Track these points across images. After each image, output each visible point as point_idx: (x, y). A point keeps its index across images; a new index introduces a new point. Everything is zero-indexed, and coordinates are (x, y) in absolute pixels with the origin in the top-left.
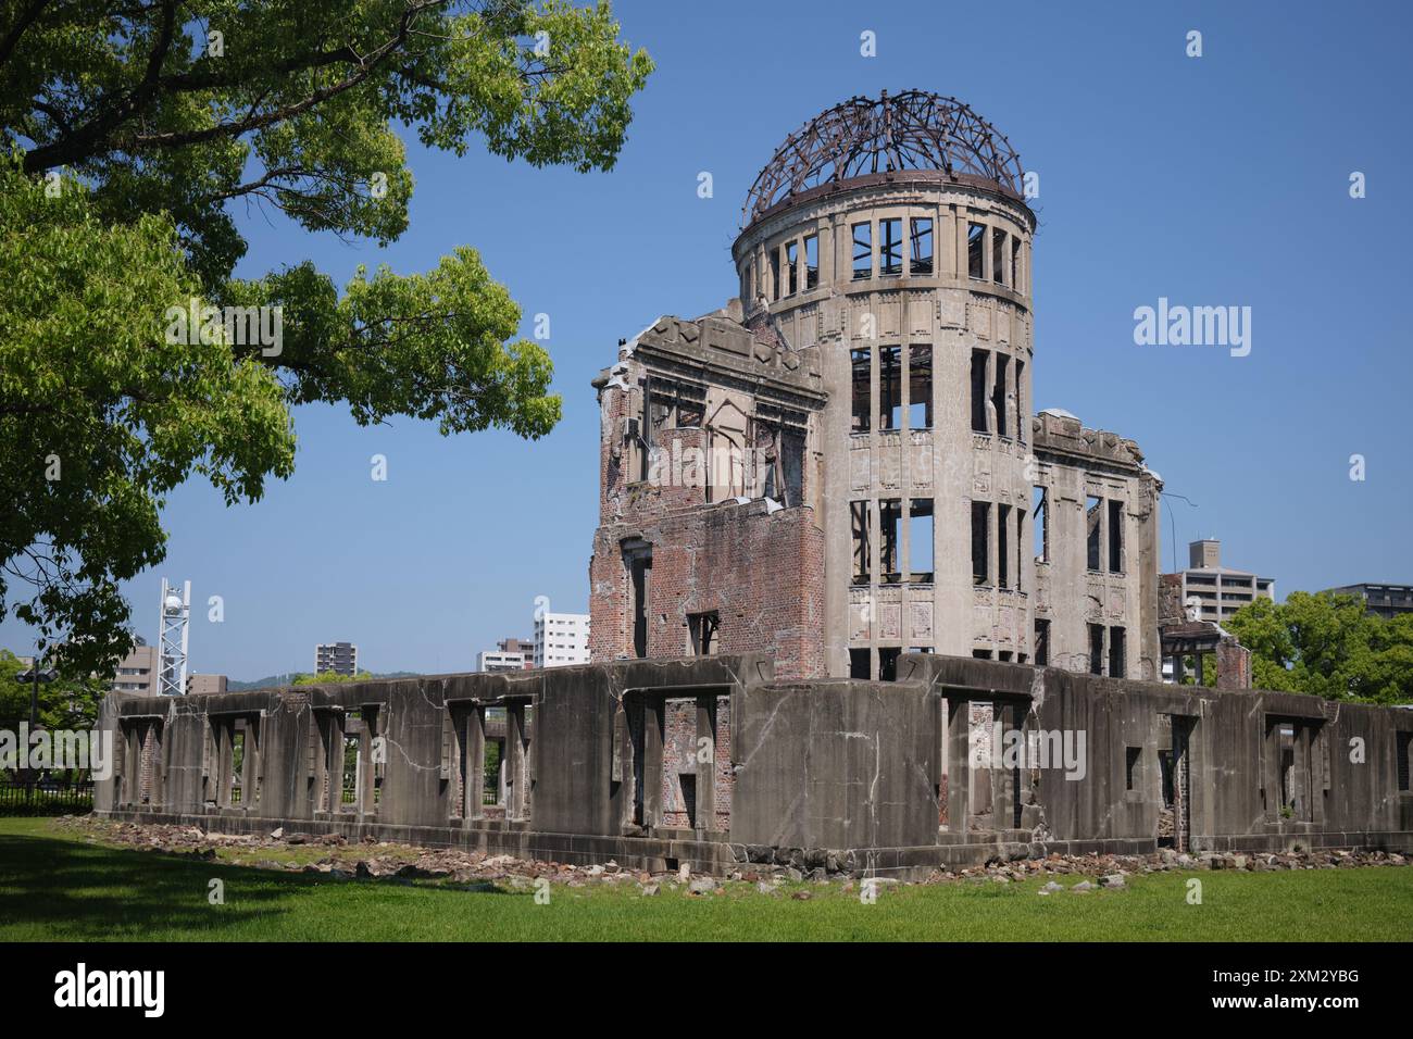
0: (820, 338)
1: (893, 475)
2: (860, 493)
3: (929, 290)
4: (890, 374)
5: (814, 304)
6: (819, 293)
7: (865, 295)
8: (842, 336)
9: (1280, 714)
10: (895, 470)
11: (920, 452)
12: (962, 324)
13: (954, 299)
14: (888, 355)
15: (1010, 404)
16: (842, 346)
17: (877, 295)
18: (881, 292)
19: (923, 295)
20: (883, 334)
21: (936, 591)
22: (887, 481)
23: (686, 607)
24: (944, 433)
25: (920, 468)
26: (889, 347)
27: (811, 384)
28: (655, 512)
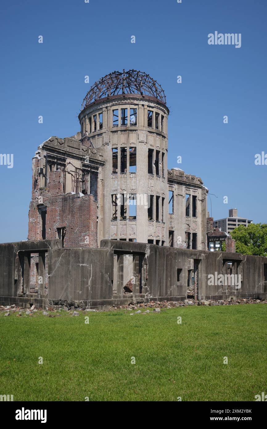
0: (103, 145)
1: (124, 186)
2: (114, 192)
3: (135, 130)
4: (124, 157)
5: (101, 134)
6: (103, 131)
7: (116, 131)
8: (109, 144)
9: (227, 258)
10: (125, 185)
11: (132, 180)
12: (145, 141)
13: (143, 133)
14: (123, 150)
15: (160, 166)
16: (109, 147)
17: (120, 132)
18: (121, 131)
19: (134, 132)
20: (122, 144)
21: (137, 222)
22: (122, 188)
23: (56, 226)
24: (139, 174)
25: (132, 184)
26: (124, 148)
27: (100, 158)
28: (48, 196)
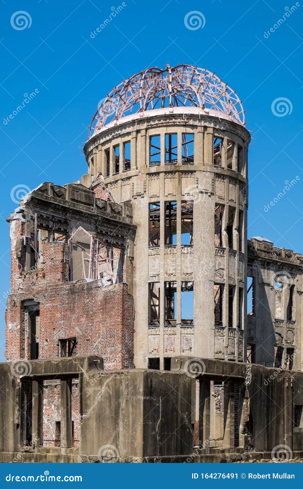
0: (133, 197)
1: (172, 268)
2: (154, 278)
3: (192, 172)
4: (170, 217)
5: (129, 178)
6: (132, 172)
7: (157, 174)
8: (144, 195)
10: (173, 266)
11: (187, 257)
12: (210, 190)
13: (205, 176)
14: (169, 206)
15: (235, 233)
16: (144, 201)
17: (163, 174)
18: (166, 173)
19: (189, 175)
20: (167, 195)
21: (195, 329)
22: (169, 272)
23: (59, 336)
24: (200, 247)
25: (186, 265)
26: (170, 202)
27: (127, 221)
28: (41, 286)
